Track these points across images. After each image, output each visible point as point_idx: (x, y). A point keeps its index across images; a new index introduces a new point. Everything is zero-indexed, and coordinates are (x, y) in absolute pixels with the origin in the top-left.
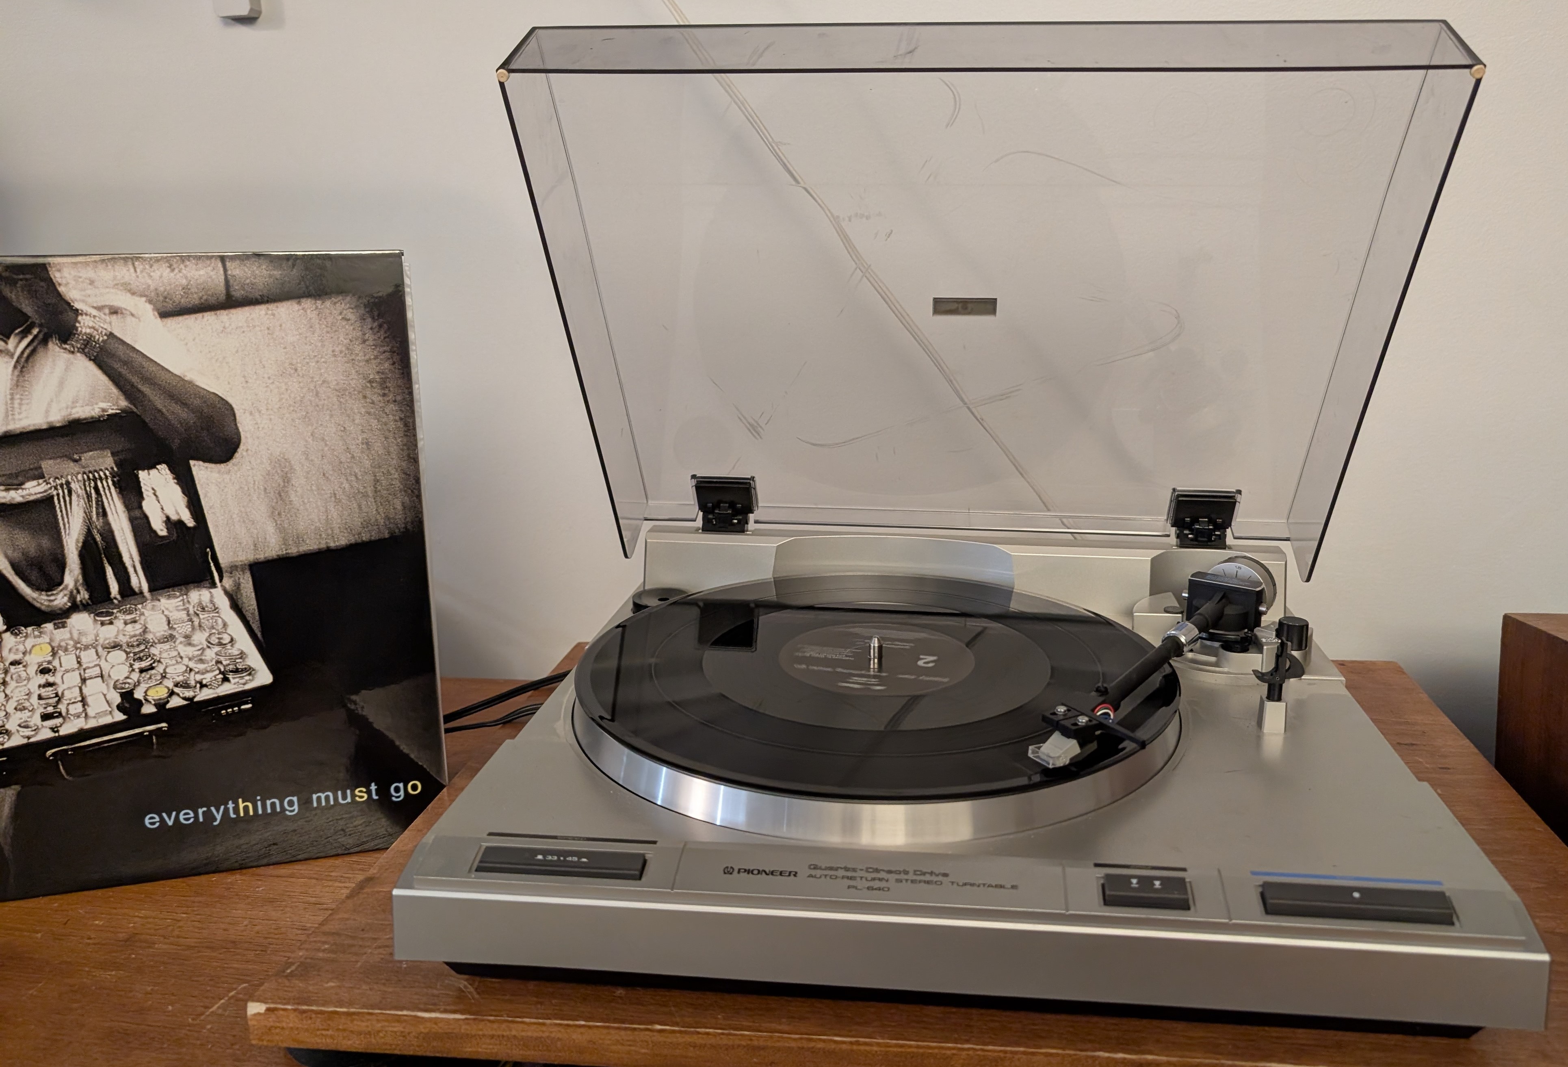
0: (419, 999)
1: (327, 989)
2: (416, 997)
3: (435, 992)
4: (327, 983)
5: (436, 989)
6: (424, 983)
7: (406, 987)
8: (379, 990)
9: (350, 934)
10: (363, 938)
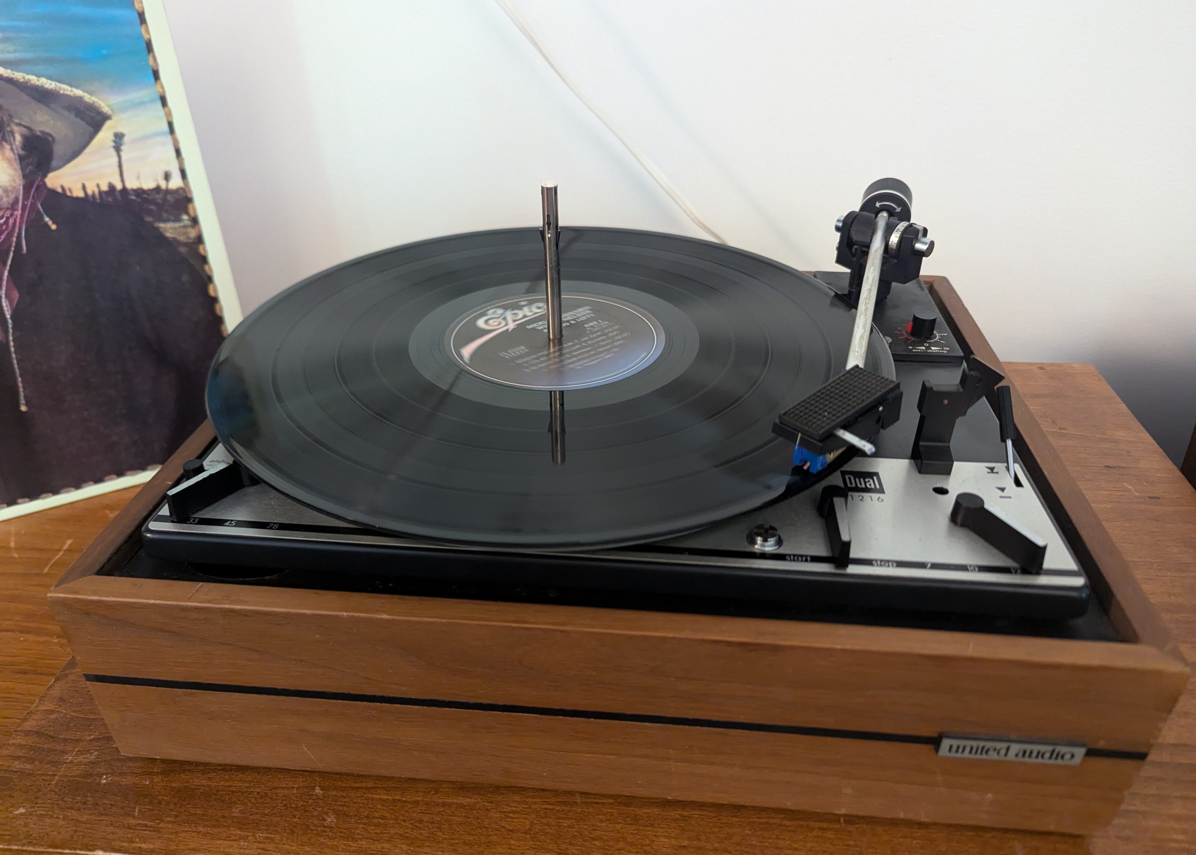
0: (113, 833)
1: (16, 817)
2: (110, 829)
3: (132, 821)
4: (18, 808)
5: (134, 817)
6: (122, 808)
7: (101, 814)
8: (73, 819)
9: (52, 734)
10: (65, 740)
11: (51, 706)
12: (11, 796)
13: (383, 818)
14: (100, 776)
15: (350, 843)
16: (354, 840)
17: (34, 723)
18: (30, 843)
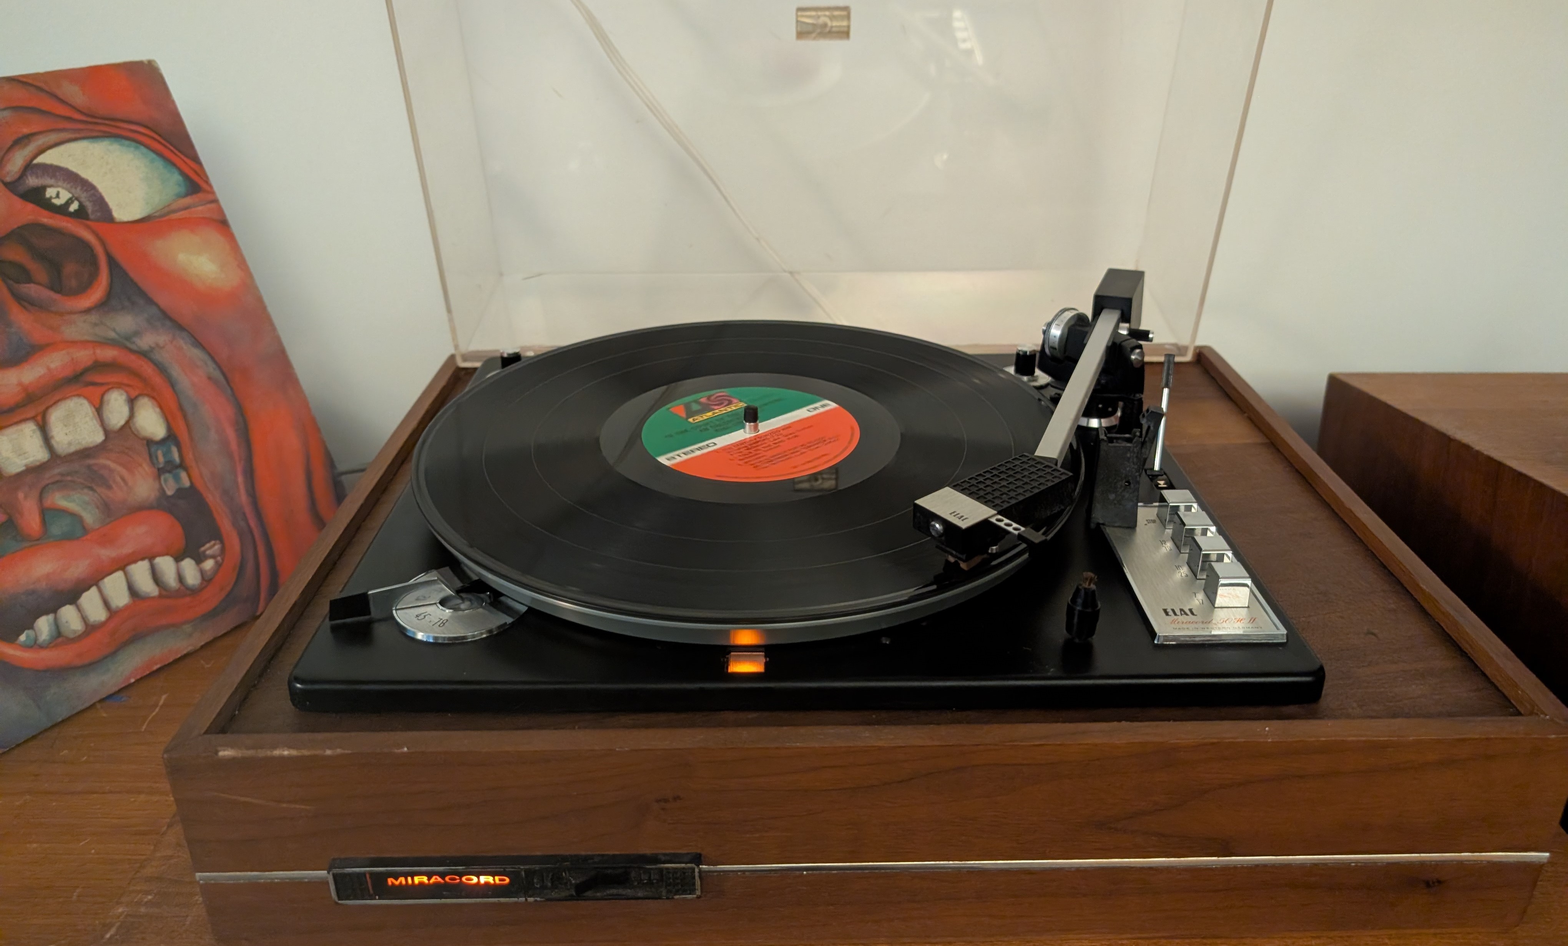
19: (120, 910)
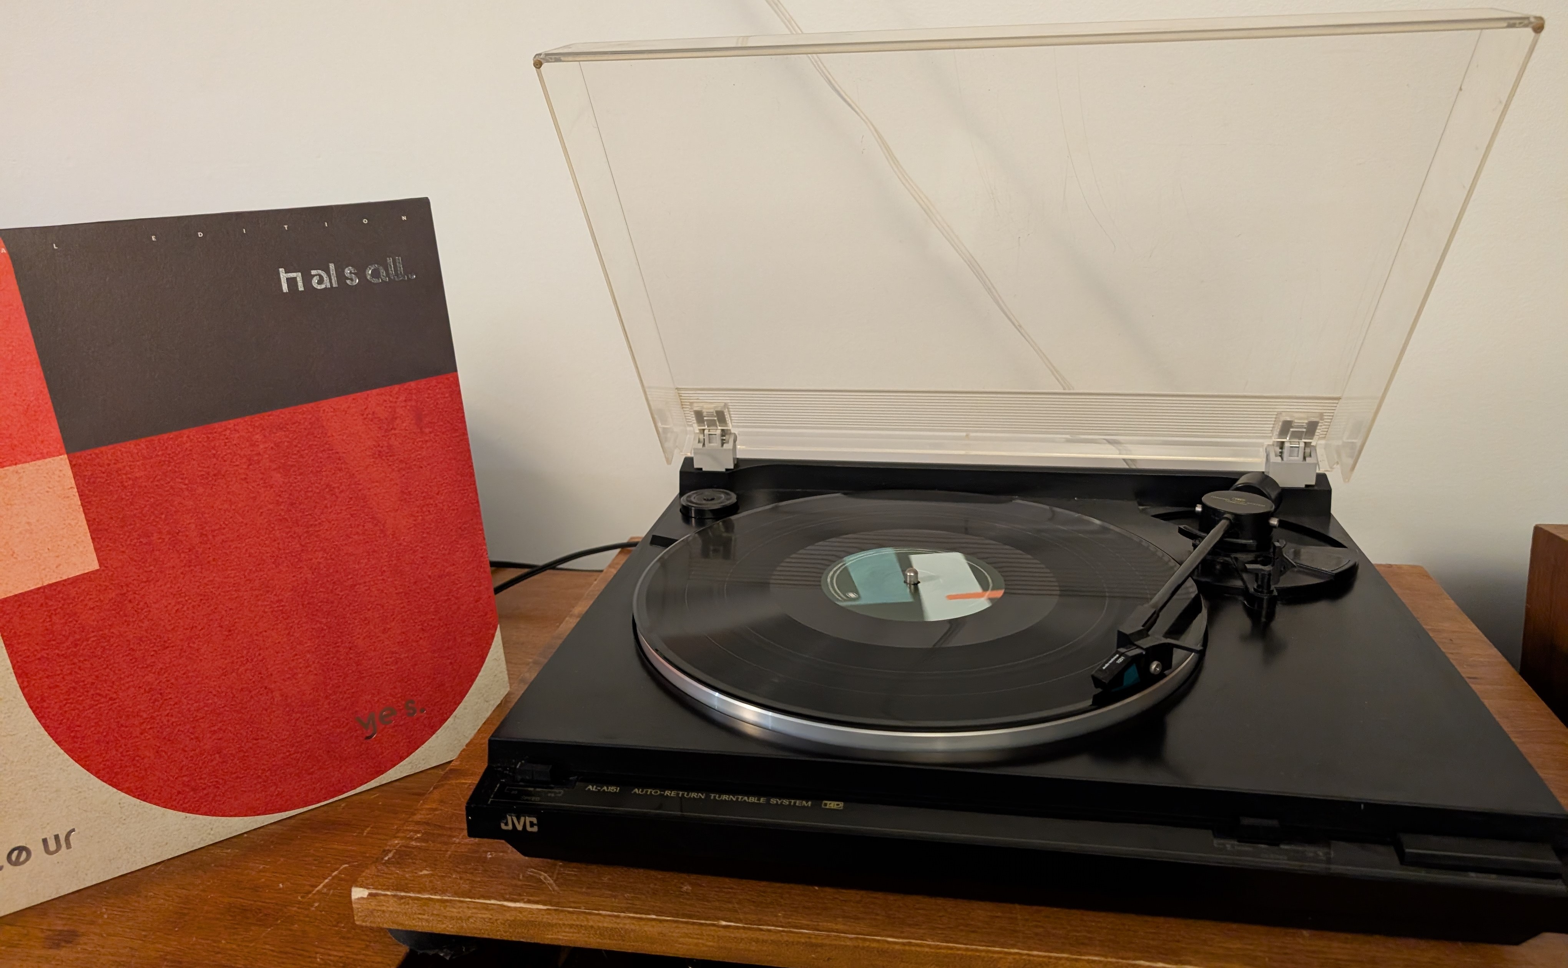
0: (504, 889)
1: (421, 876)
2: (500, 887)
3: (520, 883)
4: (421, 871)
5: (519, 880)
6: (508, 874)
7: (492, 877)
8: (468, 880)
9: (439, 824)
10: (451, 829)
11: (434, 806)
12: (414, 863)
13: (732, 888)
14: (486, 852)
15: (706, 903)
16: (708, 901)
17: (422, 816)
18: (435, 893)
19: (396, 842)
